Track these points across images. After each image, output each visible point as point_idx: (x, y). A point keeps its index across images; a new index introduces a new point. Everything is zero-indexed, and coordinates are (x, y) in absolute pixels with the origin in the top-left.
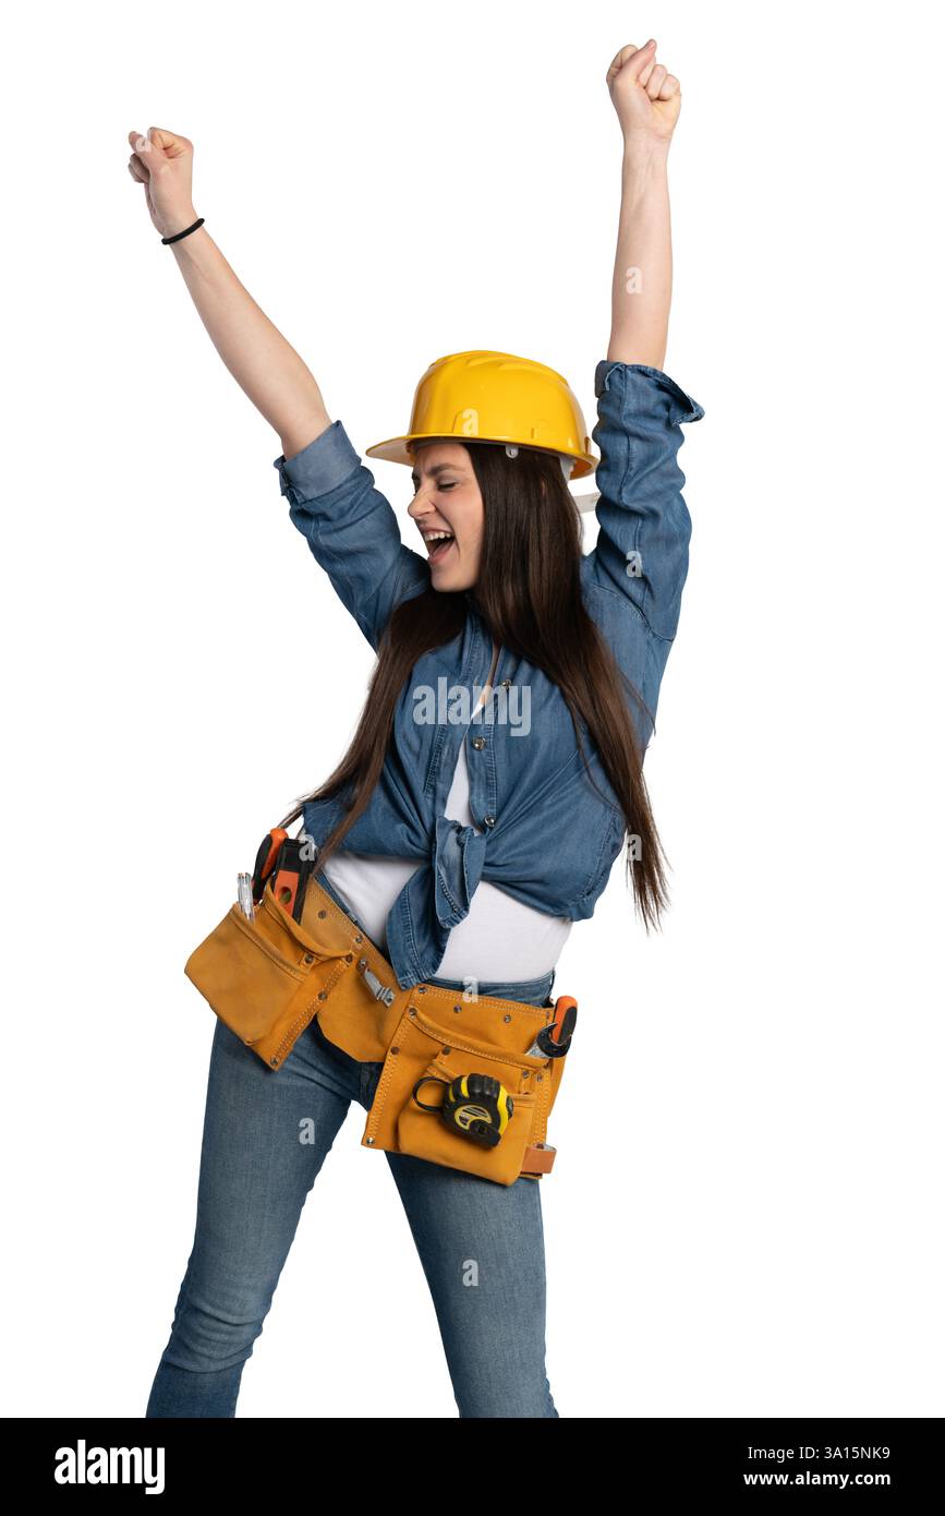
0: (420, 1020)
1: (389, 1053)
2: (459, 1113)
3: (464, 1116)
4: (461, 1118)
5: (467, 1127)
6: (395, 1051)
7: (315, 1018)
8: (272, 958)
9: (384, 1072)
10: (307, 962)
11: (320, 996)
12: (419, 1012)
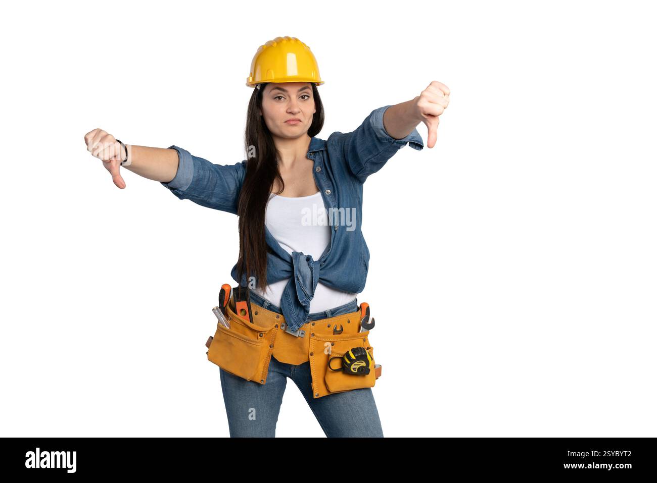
0: (317, 337)
1: (310, 356)
2: (353, 366)
3: (355, 367)
4: (353, 369)
5: (356, 371)
6: (312, 354)
7: (272, 356)
8: (245, 341)
9: (311, 365)
10: (261, 336)
11: (270, 347)
12: (315, 334)
